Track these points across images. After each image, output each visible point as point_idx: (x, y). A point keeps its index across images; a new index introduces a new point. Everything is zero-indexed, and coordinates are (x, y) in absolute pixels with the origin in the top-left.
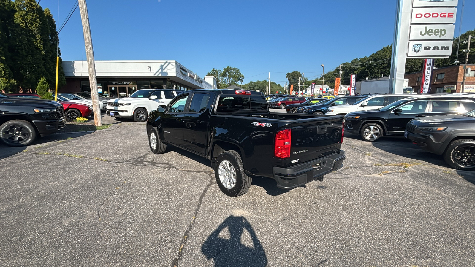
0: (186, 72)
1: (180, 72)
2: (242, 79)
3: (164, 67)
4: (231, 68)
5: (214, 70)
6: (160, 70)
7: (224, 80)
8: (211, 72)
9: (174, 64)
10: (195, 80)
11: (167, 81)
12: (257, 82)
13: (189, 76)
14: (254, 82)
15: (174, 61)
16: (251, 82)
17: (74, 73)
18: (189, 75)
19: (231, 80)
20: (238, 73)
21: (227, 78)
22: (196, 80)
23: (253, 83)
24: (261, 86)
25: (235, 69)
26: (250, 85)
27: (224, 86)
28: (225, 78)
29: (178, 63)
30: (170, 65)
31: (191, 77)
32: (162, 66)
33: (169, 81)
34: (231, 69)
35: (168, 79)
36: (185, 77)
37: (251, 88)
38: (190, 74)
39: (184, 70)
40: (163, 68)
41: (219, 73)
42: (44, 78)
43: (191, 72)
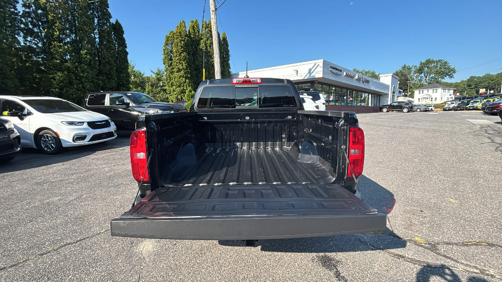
0: (341, 71)
1: (330, 72)
2: (451, 74)
3: (312, 70)
4: (432, 61)
5: (405, 65)
6: (308, 75)
7: (419, 78)
8: (400, 70)
9: (321, 64)
10: (357, 80)
11: (316, 83)
12: (483, 76)
13: (345, 76)
14: (478, 77)
15: (322, 60)
16: (472, 78)
18: (345, 74)
19: (430, 77)
20: (445, 66)
21: (425, 75)
22: (359, 80)
23: (475, 79)
24: (492, 82)
25: (439, 61)
26: (469, 82)
27: (420, 86)
28: (423, 75)
29: (326, 61)
30: (318, 67)
31: (349, 77)
32: (310, 70)
33: (317, 84)
34: (433, 62)
35: (316, 81)
36: (339, 77)
37: (471, 86)
38: (346, 73)
39: (337, 69)
40: (312, 72)
41: (413, 69)
42: (191, 87)
43: (345, 70)
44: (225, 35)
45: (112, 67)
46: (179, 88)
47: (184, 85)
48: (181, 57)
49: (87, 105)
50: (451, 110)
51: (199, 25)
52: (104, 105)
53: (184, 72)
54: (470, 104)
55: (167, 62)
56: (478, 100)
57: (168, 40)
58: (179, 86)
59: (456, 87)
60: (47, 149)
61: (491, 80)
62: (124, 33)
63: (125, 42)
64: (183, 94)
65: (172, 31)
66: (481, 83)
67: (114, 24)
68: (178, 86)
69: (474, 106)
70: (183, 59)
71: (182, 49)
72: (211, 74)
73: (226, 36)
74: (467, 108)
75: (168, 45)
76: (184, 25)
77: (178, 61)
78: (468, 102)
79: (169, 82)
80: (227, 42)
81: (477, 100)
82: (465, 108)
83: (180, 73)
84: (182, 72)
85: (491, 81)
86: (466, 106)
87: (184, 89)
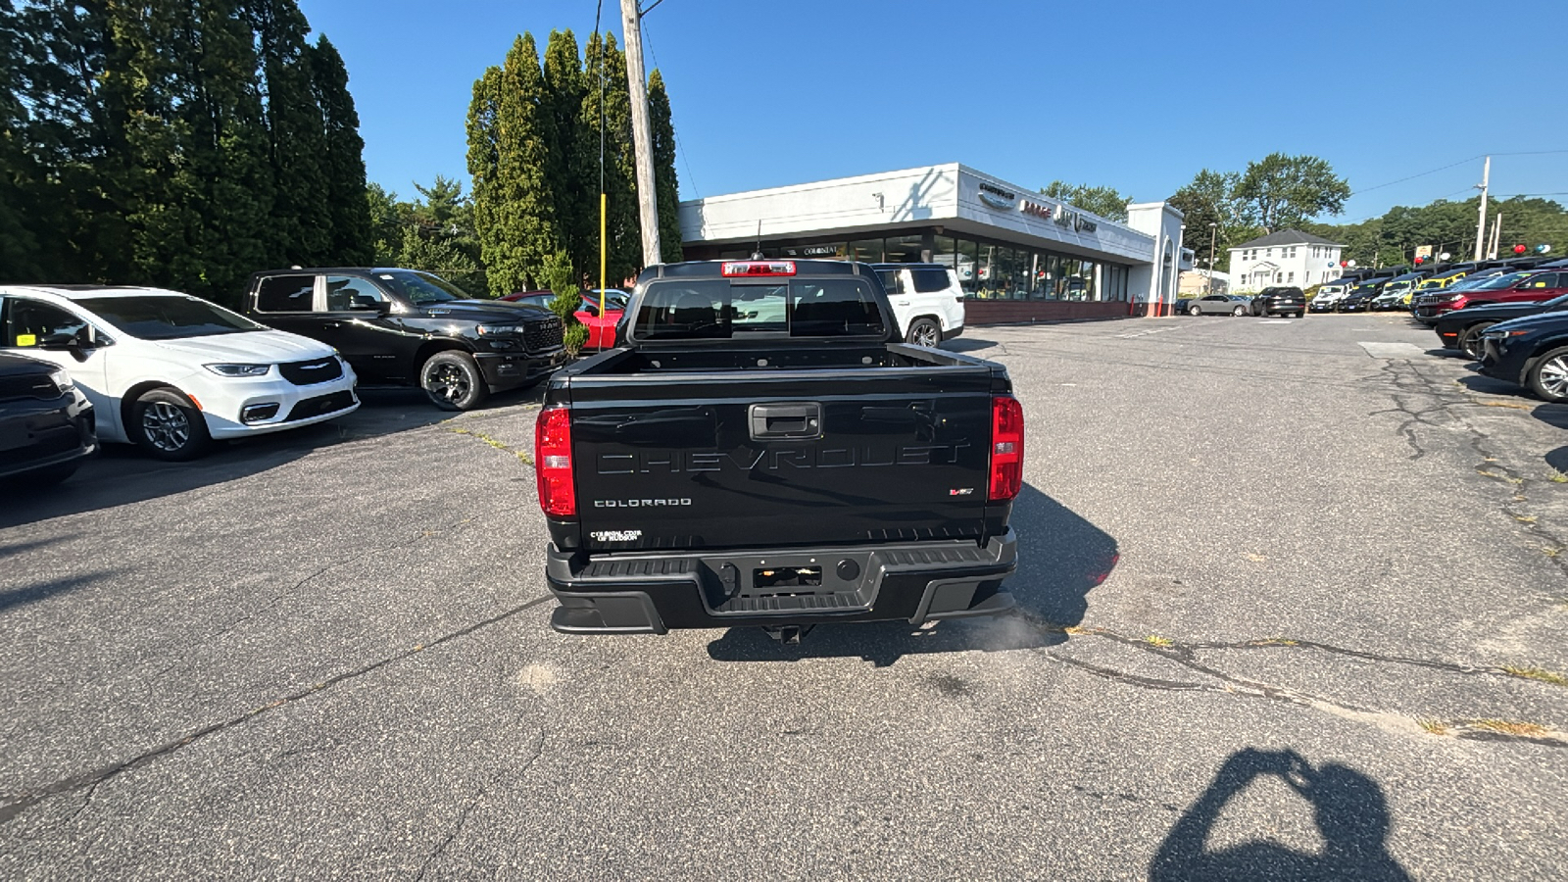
0: (1012, 197)
1: (979, 202)
2: (1336, 201)
3: (923, 189)
4: (1283, 159)
5: (1204, 173)
6: (911, 202)
7: (1246, 212)
8: (1190, 187)
9: (954, 176)
10: (1057, 222)
11: (937, 234)
12: (1428, 208)
13: (1022, 212)
14: (1413, 210)
15: (955, 166)
16: (1396, 214)
17: (702, 231)
18: (1022, 207)
19: (1278, 208)
20: (1320, 175)
21: (1261, 204)
22: (1063, 222)
23: (1405, 215)
24: (1452, 225)
25: (1304, 161)
26: (1386, 226)
27: (1246, 237)
28: (1255, 202)
29: (968, 169)
30: (941, 180)
31: (1034, 215)
32: (916, 187)
33: (941, 235)
34: (1285, 163)
35: (937, 229)
36: (1007, 216)
37: (1392, 236)
38: (1027, 204)
39: (1000, 192)
40: (920, 194)
41: (1228, 185)
42: (565, 251)
43: (1024, 194)
44: (660, 78)
45: (318, 186)
46: (521, 248)
47: (536, 240)
48: (524, 152)
49: (256, 308)
50: (1332, 311)
51: (576, 48)
52: (311, 309)
53: (535, 197)
54: (1385, 292)
55: (481, 168)
56: (1407, 282)
57: (481, 97)
58: (521, 243)
59: (1350, 241)
60: (165, 446)
61: (1449, 220)
62: (346, 79)
63: (353, 108)
64: (533, 268)
65: (494, 69)
66: (1423, 227)
67: (313, 49)
68: (519, 242)
69: (1393, 299)
70: (530, 156)
71: (526, 124)
72: (620, 202)
73: (662, 84)
74: (1376, 303)
75: (481, 113)
76: (530, 48)
77: (517, 164)
78: (1377, 286)
79: (489, 230)
80: (666, 103)
81: (1402, 282)
82: (1369, 305)
83: (524, 202)
84: (531, 197)
85: (1449, 223)
86: (1371, 299)
87: (536, 252)
